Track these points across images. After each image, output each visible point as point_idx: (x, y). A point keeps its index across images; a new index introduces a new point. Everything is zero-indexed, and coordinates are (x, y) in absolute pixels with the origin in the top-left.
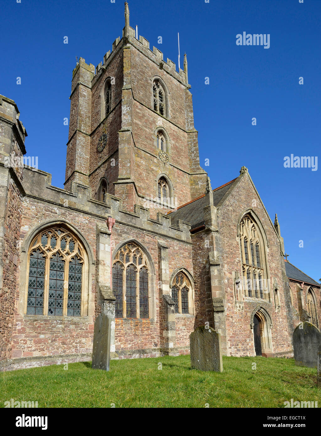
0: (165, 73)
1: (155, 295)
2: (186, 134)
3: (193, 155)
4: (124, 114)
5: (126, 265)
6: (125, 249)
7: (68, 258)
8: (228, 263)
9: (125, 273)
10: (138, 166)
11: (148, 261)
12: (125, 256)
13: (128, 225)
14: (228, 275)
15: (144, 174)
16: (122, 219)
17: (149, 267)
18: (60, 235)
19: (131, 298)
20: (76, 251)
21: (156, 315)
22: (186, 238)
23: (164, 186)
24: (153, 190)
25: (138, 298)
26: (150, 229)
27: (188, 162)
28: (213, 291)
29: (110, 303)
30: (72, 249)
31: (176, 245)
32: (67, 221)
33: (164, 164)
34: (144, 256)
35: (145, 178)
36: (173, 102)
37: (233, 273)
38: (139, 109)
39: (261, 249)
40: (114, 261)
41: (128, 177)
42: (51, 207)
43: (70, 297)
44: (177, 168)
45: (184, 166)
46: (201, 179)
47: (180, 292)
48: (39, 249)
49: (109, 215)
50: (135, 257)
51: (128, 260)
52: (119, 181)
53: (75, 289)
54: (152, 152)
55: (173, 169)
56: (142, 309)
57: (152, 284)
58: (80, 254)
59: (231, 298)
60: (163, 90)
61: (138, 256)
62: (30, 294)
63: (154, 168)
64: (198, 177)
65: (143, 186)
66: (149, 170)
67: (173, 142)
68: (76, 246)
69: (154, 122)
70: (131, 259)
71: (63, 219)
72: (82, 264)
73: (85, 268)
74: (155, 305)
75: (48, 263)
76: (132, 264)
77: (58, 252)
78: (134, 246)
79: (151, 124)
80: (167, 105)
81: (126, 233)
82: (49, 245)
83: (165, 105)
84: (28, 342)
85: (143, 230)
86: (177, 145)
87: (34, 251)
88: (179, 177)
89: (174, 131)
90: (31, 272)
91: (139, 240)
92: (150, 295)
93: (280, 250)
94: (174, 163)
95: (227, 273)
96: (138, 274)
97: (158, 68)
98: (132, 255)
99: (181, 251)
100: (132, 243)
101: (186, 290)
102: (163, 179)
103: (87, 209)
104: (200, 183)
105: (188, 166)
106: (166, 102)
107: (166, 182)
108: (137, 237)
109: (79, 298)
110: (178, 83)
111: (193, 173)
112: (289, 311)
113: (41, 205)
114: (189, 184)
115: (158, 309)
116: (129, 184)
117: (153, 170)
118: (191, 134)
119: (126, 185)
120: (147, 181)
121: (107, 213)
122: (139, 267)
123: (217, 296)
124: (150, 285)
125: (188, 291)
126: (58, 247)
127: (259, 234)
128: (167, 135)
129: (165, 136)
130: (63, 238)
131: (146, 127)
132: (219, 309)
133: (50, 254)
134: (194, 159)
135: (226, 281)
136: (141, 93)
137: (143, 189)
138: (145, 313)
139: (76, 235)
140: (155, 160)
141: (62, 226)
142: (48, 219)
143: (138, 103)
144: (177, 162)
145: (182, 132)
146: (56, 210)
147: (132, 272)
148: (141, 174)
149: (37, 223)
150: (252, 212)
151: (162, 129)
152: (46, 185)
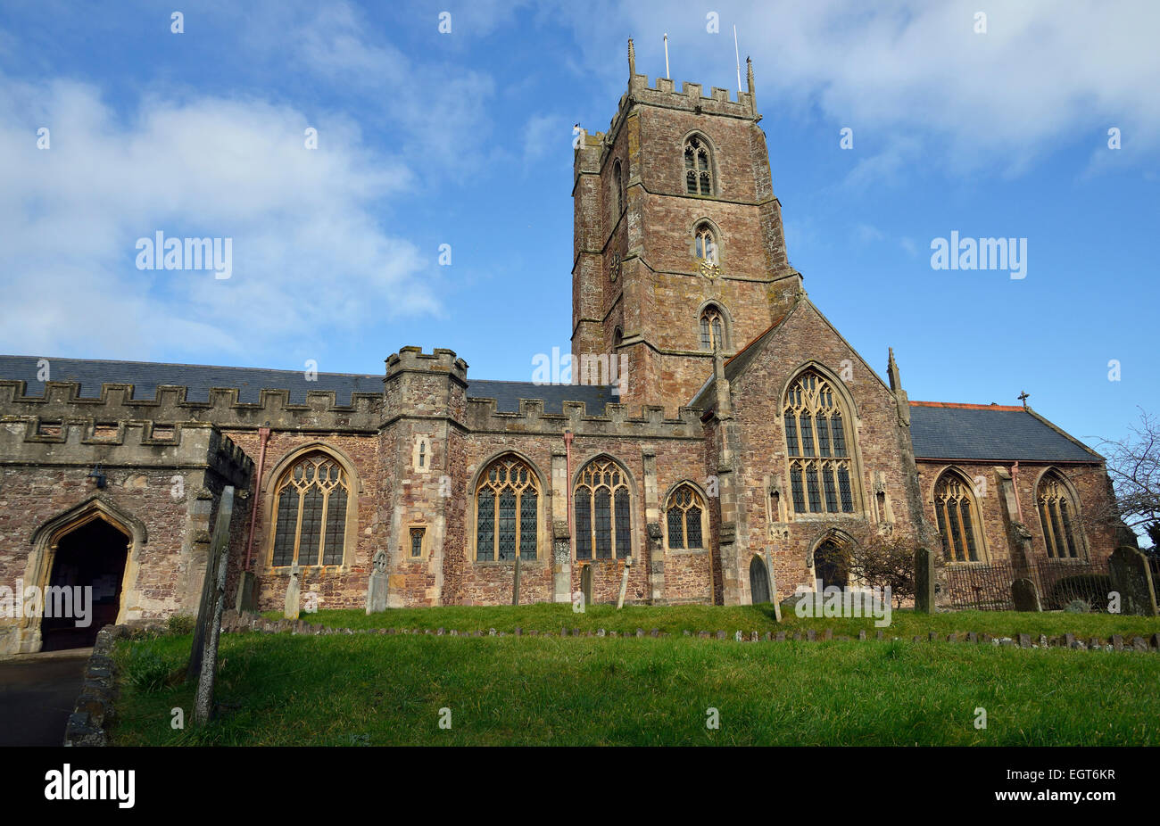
0: (708, 116)
1: (637, 525)
2: (756, 210)
3: (771, 244)
4: (631, 228)
5: (593, 489)
6: (592, 469)
7: (519, 492)
8: (754, 465)
9: (593, 499)
10: (661, 302)
11: (627, 478)
12: (593, 478)
13: (593, 436)
14: (755, 484)
15: (673, 312)
16: (585, 430)
17: (628, 486)
18: (509, 466)
19: (604, 531)
20: (528, 482)
21: (639, 552)
22: (692, 433)
23: (716, 318)
24: (690, 334)
25: (613, 531)
26: (628, 434)
27: (764, 260)
28: (723, 512)
29: (563, 542)
30: (524, 480)
31: (674, 448)
32: (515, 449)
33: (712, 281)
34: (622, 472)
35: (675, 319)
36: (727, 162)
37: (766, 479)
38: (660, 205)
39: (845, 423)
40: (577, 486)
41: (637, 333)
42: (496, 437)
43: (523, 538)
44: (739, 280)
45: (755, 271)
46: (788, 286)
47: (684, 515)
48: (487, 486)
49: (567, 429)
50: (607, 477)
51: (597, 481)
52: (625, 342)
53: (530, 528)
54: (687, 269)
55: (730, 285)
56: (621, 544)
57: (634, 509)
58: (534, 484)
59: (761, 520)
60: (707, 150)
61: (612, 474)
62: (480, 539)
63: (691, 296)
64: (782, 285)
65: (671, 334)
66: (681, 302)
67: (729, 235)
68: (529, 475)
69: (689, 214)
70: (602, 479)
71: (511, 448)
72: (536, 496)
73: (540, 500)
74: (639, 540)
75: (497, 500)
76: (603, 486)
77: (508, 487)
78: (607, 461)
79: (682, 221)
80: (714, 172)
81: (591, 446)
82: (497, 481)
83: (711, 174)
84: (478, 591)
85: (617, 437)
86: (737, 236)
87: (482, 489)
88: (743, 295)
89: (729, 214)
90: (480, 514)
91: (612, 453)
92: (632, 526)
93: (897, 416)
94: (732, 273)
95: (751, 480)
96: (612, 498)
97: (693, 116)
98: (602, 474)
99: (684, 454)
100: (602, 458)
101: (696, 513)
102: (712, 309)
103: (538, 428)
104: (787, 295)
105: (764, 267)
106: (713, 166)
107: (719, 312)
108: (608, 448)
109: (535, 538)
110: (736, 121)
111: (773, 279)
112: (921, 530)
113: (486, 438)
114: (767, 301)
115: (644, 544)
116: (637, 345)
117: (689, 299)
118: (765, 206)
119: (633, 347)
120: (678, 323)
121: (565, 426)
122: (613, 489)
123: (729, 520)
124: (631, 512)
125: (700, 512)
126: (508, 481)
127: (840, 397)
128: (715, 227)
129: (712, 230)
130: (513, 469)
131: (673, 230)
132: (726, 540)
133: (498, 491)
134: (773, 252)
135: (750, 494)
136: (662, 176)
137: (672, 338)
138: (625, 550)
139: (526, 463)
140: (693, 281)
141: (511, 456)
142: (494, 452)
143: (657, 197)
144: (738, 269)
145: (747, 209)
146: (502, 438)
147: (603, 496)
148: (666, 314)
149: (482, 460)
150: (815, 365)
151: (704, 220)
152: (491, 414)
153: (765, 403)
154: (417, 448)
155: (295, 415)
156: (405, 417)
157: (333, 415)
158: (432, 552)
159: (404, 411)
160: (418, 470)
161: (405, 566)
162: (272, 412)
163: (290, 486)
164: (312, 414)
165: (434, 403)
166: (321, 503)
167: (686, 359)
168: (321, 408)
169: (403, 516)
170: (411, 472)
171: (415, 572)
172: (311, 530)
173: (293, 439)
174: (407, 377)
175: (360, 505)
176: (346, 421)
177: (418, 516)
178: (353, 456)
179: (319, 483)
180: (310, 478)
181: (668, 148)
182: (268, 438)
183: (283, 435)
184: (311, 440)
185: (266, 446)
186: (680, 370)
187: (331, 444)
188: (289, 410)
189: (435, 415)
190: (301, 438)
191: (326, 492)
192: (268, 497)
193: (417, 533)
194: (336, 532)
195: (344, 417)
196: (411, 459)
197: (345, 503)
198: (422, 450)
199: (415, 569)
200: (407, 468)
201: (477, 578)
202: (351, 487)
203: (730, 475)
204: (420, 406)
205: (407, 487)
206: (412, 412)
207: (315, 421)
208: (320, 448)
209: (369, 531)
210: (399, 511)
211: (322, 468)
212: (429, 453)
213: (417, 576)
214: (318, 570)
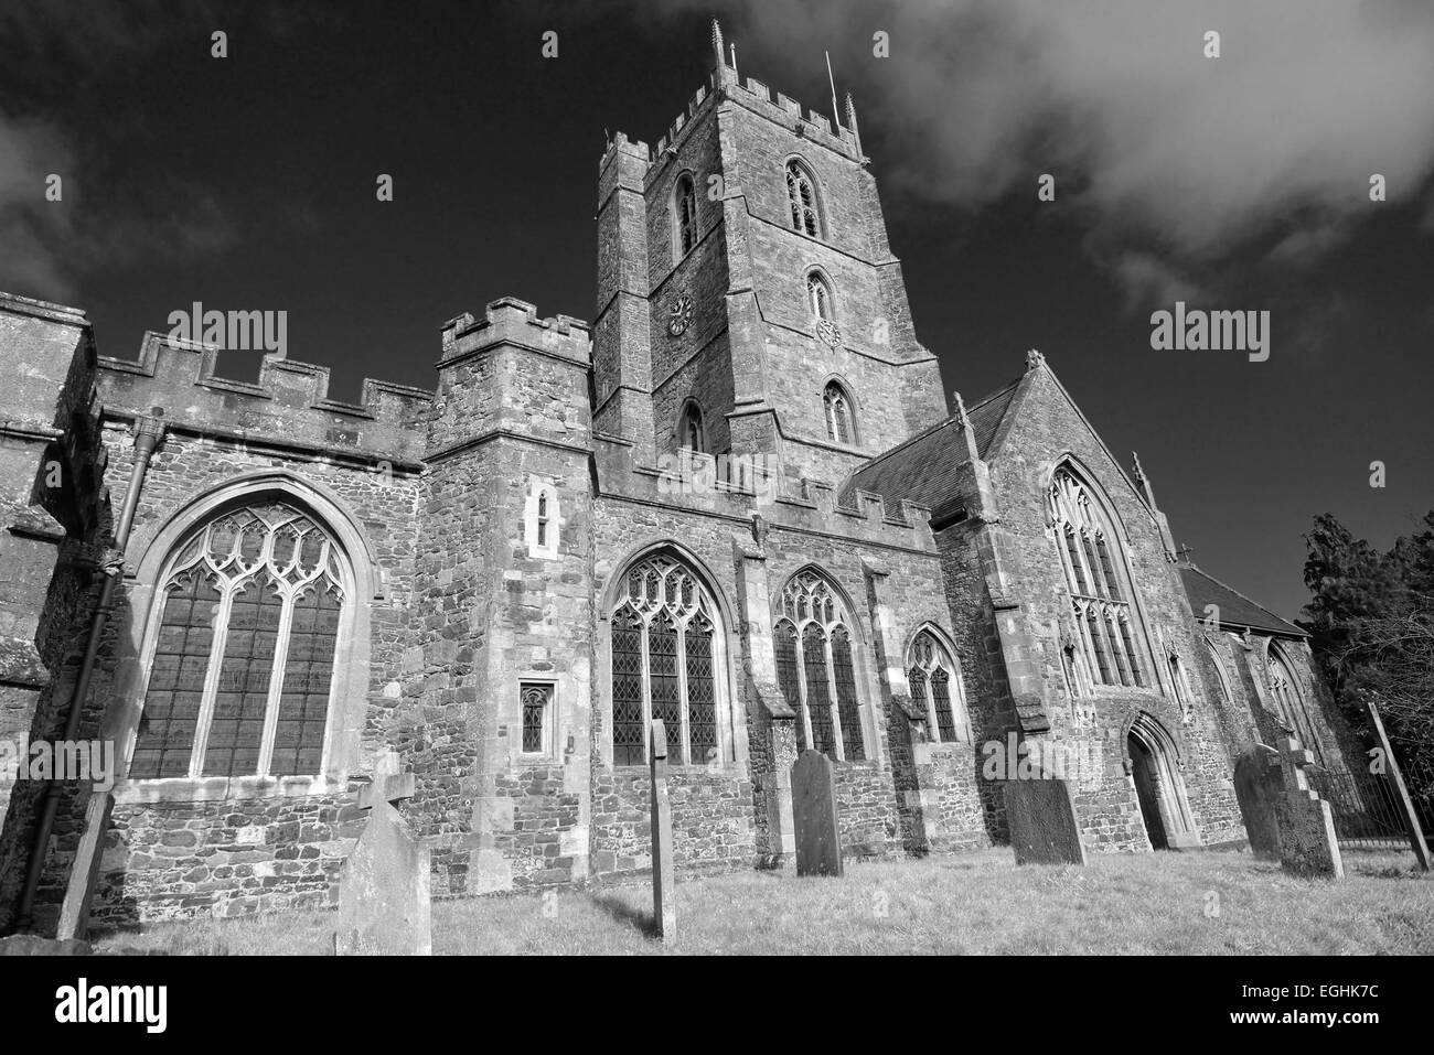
0: (809, 143)
1: (872, 697)
2: (873, 271)
3: (896, 317)
4: (733, 253)
5: (801, 626)
6: (794, 589)
7: (681, 624)
8: (1036, 600)
9: (800, 647)
10: (776, 365)
11: (846, 614)
12: (796, 605)
13: (796, 531)
14: (1044, 632)
15: (790, 384)
16: (780, 519)
17: (849, 627)
18: (664, 572)
20: (696, 607)
21: (880, 749)
22: (922, 545)
23: (838, 402)
24: (812, 416)
25: (835, 709)
26: (841, 533)
27: (888, 336)
28: (1012, 676)
29: (783, 724)
30: (687, 602)
31: (904, 566)
32: (676, 539)
33: (833, 349)
34: (837, 601)
35: (793, 391)
36: (835, 204)
37: (1054, 624)
38: (764, 234)
39: (1111, 550)
40: (775, 621)
41: (757, 397)
42: (643, 512)
43: (692, 716)
44: (864, 355)
45: (879, 347)
47: (928, 683)
48: (627, 608)
49: (755, 513)
50: (817, 607)
51: (802, 615)
52: (739, 410)
53: (703, 696)
54: (803, 327)
55: (854, 359)
57: (863, 669)
58: (705, 611)
59: (1060, 691)
60: (808, 180)
61: (823, 601)
63: (811, 364)
64: (916, 371)
65: (791, 412)
66: (800, 371)
67: (846, 294)
68: (695, 593)
69: (798, 256)
70: (809, 610)
71: (669, 536)
72: (710, 633)
73: (717, 643)
74: (877, 724)
75: (645, 637)
76: (812, 624)
77: (663, 613)
78: (814, 578)
79: (791, 261)
80: (821, 211)
81: (792, 549)
82: (643, 598)
83: (816, 213)
85: (827, 537)
86: (856, 298)
87: (618, 613)
88: (869, 375)
89: (844, 268)
90: (616, 662)
91: (823, 563)
92: (860, 698)
93: (1163, 547)
94: (854, 344)
95: (1037, 625)
96: (828, 646)
97: (793, 136)
98: (810, 599)
99: (917, 578)
100: (810, 572)
101: (940, 677)
102: (834, 386)
103: (710, 505)
104: (923, 385)
105: (887, 346)
106: (819, 204)
107: (842, 393)
108: (817, 555)
109: (713, 718)
111: (901, 362)
112: (1222, 716)
113: (626, 511)
114: (896, 390)
115: (885, 732)
116: (762, 416)
117: (808, 368)
118: (884, 268)
119: (756, 417)
120: (797, 398)
121: (751, 508)
122: (828, 628)
123: (1025, 690)
124: (857, 673)
125: (949, 678)
126: (661, 600)
127: (1101, 512)
128: (830, 280)
129: (825, 283)
130: (670, 578)
131: (782, 271)
132: (1036, 725)
133: (647, 619)
134: (900, 328)
135: (1040, 646)
136: (763, 198)
137: (791, 419)
138: (856, 747)
139: (694, 568)
140: (811, 344)
141: (667, 552)
142: (640, 542)
143: (760, 222)
144: (861, 340)
145: (863, 268)
146: (654, 516)
147: (814, 643)
148: (782, 382)
149: (621, 553)
150: (1071, 459)
151: (817, 268)
152: (630, 465)
153: (1030, 505)
154: (532, 505)
155: (229, 404)
156: (509, 435)
157: (318, 417)
158: (571, 741)
159: (505, 424)
160: (535, 552)
161: (513, 776)
162: (170, 388)
163: (198, 570)
164: (271, 408)
165: (562, 418)
166: (275, 619)
167: (812, 449)
168: (294, 399)
169: (508, 652)
170: (521, 554)
171: (536, 791)
172: (245, 684)
173: (221, 458)
174: (509, 356)
175: (375, 634)
176: (352, 436)
177: (539, 654)
178: (363, 513)
179: (273, 569)
180: (251, 555)
181: (767, 166)
182: (157, 446)
183: (198, 444)
184: (264, 465)
185: (148, 465)
186: (807, 464)
187: (314, 483)
188: (215, 391)
189: (564, 441)
190: (239, 457)
191: (289, 592)
192: (137, 595)
193: (536, 695)
194: (310, 685)
195: (348, 427)
196: (521, 526)
197: (334, 622)
198: (542, 512)
199: (538, 783)
200: (514, 544)
201: (622, 803)
202: (347, 586)
203: (1018, 613)
204: (536, 420)
205: (515, 587)
206: (521, 429)
207: (278, 422)
208: (286, 486)
209: (393, 690)
210: (499, 641)
211: (284, 539)
212: (556, 521)
213: (539, 801)
214: (263, 786)
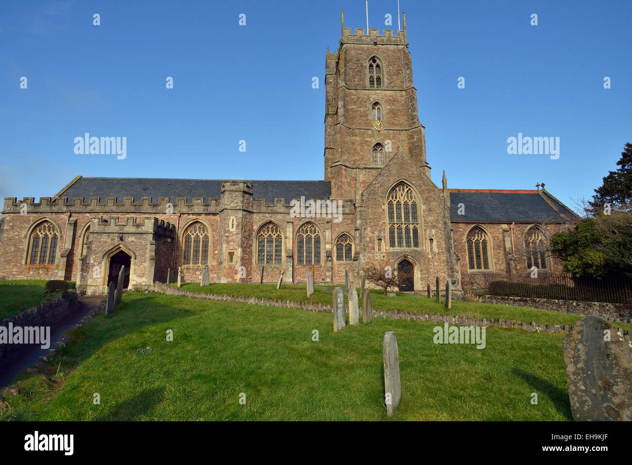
0: (381, 46)
1: (323, 251)
2: (403, 93)
3: (410, 110)
5: (305, 236)
6: (305, 227)
7: (274, 237)
9: (305, 240)
10: (353, 143)
11: (319, 231)
12: (305, 231)
14: (371, 235)
15: (359, 148)
17: (320, 234)
18: (271, 226)
19: (309, 253)
20: (278, 233)
22: (349, 211)
23: (381, 150)
24: (367, 158)
25: (313, 253)
27: (406, 119)
29: (289, 258)
30: (277, 232)
32: (273, 220)
33: (379, 131)
35: (359, 151)
36: (390, 69)
37: (376, 233)
38: (355, 95)
39: (418, 207)
40: (298, 235)
42: (265, 214)
43: (276, 255)
44: (393, 130)
45: (401, 125)
46: (416, 132)
47: (344, 247)
48: (262, 235)
50: (311, 231)
51: (307, 232)
52: (334, 165)
53: (278, 251)
54: (367, 126)
55: (388, 133)
56: (316, 259)
57: (322, 245)
58: (280, 234)
59: (373, 250)
60: (379, 63)
61: (313, 229)
62: (259, 255)
63: (368, 139)
64: (414, 131)
65: (357, 158)
66: (364, 143)
67: (389, 107)
68: (278, 230)
69: (369, 98)
70: (309, 231)
71: (271, 219)
72: (282, 238)
73: (283, 240)
74: (323, 257)
75: (266, 239)
76: (309, 235)
77: (270, 235)
78: (311, 224)
79: (365, 102)
80: (383, 75)
82: (266, 232)
83: (382, 76)
86: (393, 107)
87: (260, 236)
88: (395, 137)
89: (389, 96)
90: (259, 246)
91: (313, 220)
92: (321, 251)
93: (443, 203)
94: (390, 126)
95: (369, 233)
96: (313, 239)
97: (373, 46)
98: (309, 229)
99: (346, 220)
100: (309, 223)
101: (349, 246)
102: (378, 145)
103: (282, 211)
104: (415, 137)
105: (406, 123)
106: (383, 72)
107: (382, 146)
109: (281, 255)
110: (395, 46)
111: (410, 128)
112: (450, 256)
113: (261, 215)
114: (407, 139)
115: (325, 259)
116: (338, 166)
117: (367, 141)
118: (408, 91)
120: (361, 153)
122: (313, 236)
125: (351, 245)
126: (270, 233)
127: (416, 195)
128: (382, 104)
129: (380, 105)
130: (272, 227)
131: (360, 107)
132: (355, 259)
133: (266, 236)
134: (411, 115)
135: (368, 239)
136: (356, 80)
137: (358, 161)
138: (318, 261)
139: (277, 225)
140: (370, 132)
141: (271, 222)
142: (264, 221)
143: (353, 91)
144: (393, 124)
145: (399, 93)
146: (267, 215)
147: (309, 239)
148: (356, 149)
149: (259, 224)
150: (404, 181)
151: (376, 101)
152: (263, 205)
153: (378, 199)
154: (231, 221)
155: (189, 208)
156: (226, 209)
157: (202, 207)
158: (237, 262)
159: (226, 207)
160: (231, 230)
161: (227, 267)
162: (181, 207)
163: (189, 235)
164: (195, 207)
165: (237, 203)
166: (200, 241)
167: (364, 170)
168: (198, 205)
169: (226, 248)
170: (229, 231)
171: (231, 269)
172: (196, 251)
173: (189, 217)
174: (226, 193)
175: (213, 242)
176: (207, 209)
177: (232, 248)
178: (210, 223)
179: (199, 233)
180: (195, 231)
181: (359, 65)
182: (180, 217)
183: (185, 215)
184: (195, 217)
185: (179, 220)
186: (361, 176)
187: (202, 219)
188: (187, 206)
189: (238, 208)
190: (191, 216)
191: (201, 237)
192: (181, 239)
193: (231, 255)
194: (205, 251)
195: (207, 208)
196: (229, 226)
197: (208, 241)
198: (233, 222)
199: (231, 268)
200: (227, 229)
202: (210, 235)
203: (359, 231)
204: (232, 205)
205: (227, 237)
206: (229, 207)
207: (196, 209)
208: (198, 220)
209: (216, 252)
210: (225, 246)
211: (200, 228)
212: (235, 223)
213: (231, 270)
214: (199, 266)
